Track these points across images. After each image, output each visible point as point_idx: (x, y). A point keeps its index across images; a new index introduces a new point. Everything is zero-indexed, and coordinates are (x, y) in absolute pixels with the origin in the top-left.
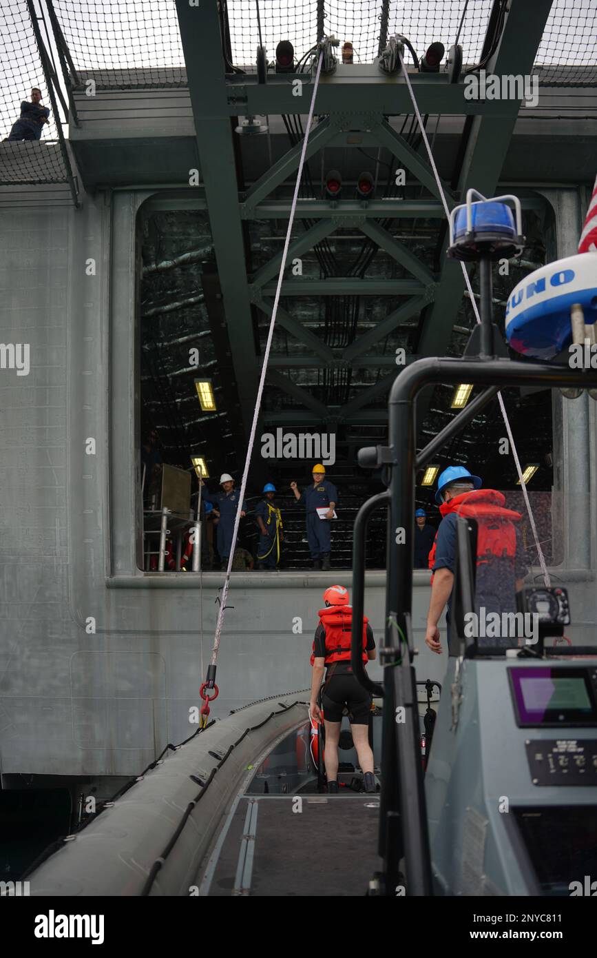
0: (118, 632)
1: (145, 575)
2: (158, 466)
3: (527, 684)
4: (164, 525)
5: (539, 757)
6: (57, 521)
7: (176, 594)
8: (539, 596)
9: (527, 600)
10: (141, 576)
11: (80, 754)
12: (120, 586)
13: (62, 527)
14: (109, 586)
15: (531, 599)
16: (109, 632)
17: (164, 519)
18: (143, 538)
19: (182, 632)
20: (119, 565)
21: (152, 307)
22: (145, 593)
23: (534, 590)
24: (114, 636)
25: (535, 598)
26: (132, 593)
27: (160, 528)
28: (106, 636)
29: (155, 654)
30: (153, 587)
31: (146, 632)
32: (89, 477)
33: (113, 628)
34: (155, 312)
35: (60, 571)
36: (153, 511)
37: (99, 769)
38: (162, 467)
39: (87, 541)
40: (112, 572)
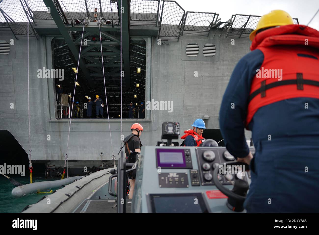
0: (52, 131)
1: (57, 120)
2: (60, 94)
3: (161, 154)
4: (62, 108)
5: (163, 178)
6: (38, 108)
7: (64, 123)
8: (170, 125)
9: (165, 126)
10: (56, 120)
11: (45, 156)
12: (52, 122)
13: (39, 110)
14: (50, 122)
15: (166, 126)
16: (50, 131)
17: (62, 106)
18: (57, 111)
19: (65, 131)
20: (52, 118)
21: (59, 54)
22: (58, 123)
23: (168, 123)
24: (51, 132)
25: (168, 125)
26: (55, 123)
27: (61, 108)
28: (50, 132)
29: (60, 135)
30: (59, 122)
31: (58, 131)
32: (44, 99)
33: (51, 130)
34: (60, 55)
35: (39, 119)
36: (60, 105)
37: (50, 159)
38: (61, 94)
39: (45, 113)
40: (50, 119)
